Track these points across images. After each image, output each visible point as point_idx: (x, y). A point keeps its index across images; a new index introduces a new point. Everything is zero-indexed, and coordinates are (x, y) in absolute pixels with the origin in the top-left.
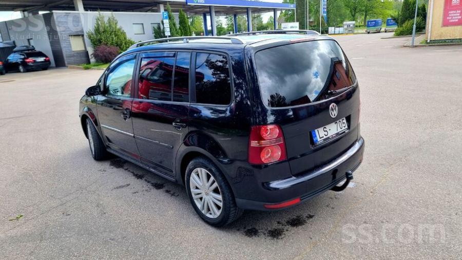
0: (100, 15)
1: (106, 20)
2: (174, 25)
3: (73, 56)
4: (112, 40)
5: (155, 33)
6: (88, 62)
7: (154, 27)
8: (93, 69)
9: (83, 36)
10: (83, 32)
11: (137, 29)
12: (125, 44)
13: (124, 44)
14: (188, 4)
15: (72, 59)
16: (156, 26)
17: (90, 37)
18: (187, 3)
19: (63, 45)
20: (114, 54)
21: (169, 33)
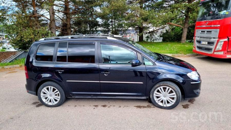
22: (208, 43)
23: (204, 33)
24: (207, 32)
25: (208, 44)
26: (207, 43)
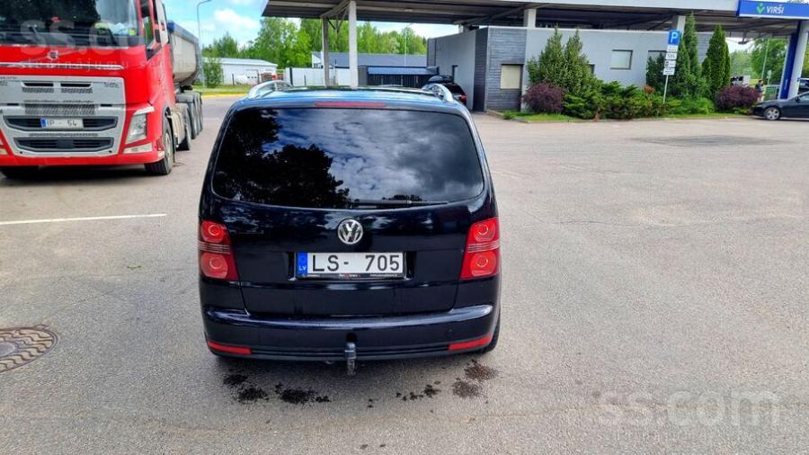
0: (556, 34)
1: (564, 43)
2: (692, 55)
3: (499, 97)
4: (562, 76)
5: (649, 68)
6: (518, 108)
7: (650, 59)
8: (514, 120)
9: (522, 66)
10: (523, 59)
11: (620, 60)
12: (582, 84)
13: (579, 84)
14: (741, 15)
15: (495, 102)
16: (655, 56)
17: (530, 69)
18: (738, 12)
19: (489, 79)
20: (553, 99)
21: (673, 70)
22: (84, 123)
23: (52, 91)
24: (63, 85)
25: (85, 126)
26: (79, 124)
